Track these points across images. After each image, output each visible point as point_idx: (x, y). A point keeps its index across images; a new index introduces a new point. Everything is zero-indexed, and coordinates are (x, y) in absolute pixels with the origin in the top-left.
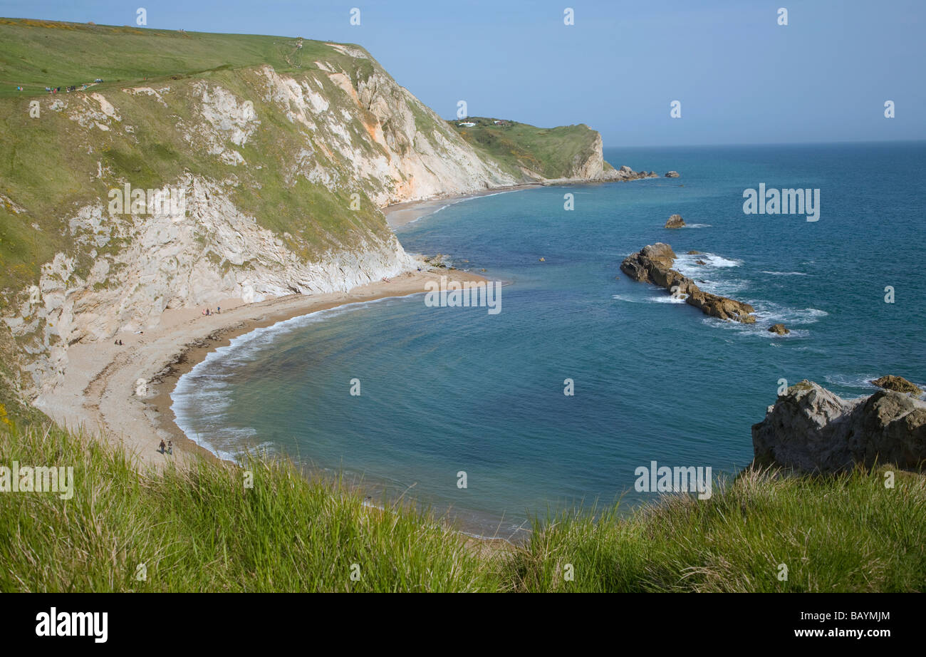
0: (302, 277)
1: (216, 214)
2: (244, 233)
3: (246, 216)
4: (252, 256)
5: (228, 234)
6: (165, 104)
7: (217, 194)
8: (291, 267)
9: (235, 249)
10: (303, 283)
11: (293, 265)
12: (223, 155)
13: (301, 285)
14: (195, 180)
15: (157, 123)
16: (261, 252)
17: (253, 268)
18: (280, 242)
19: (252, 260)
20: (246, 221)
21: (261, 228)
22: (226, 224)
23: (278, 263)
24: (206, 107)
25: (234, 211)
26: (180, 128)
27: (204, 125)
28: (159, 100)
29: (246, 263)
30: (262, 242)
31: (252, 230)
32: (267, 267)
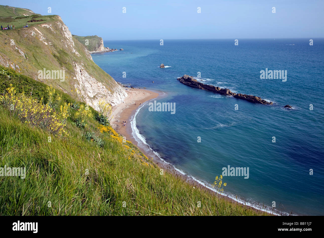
0: (113, 100)
1: (83, 78)
2: (92, 84)
3: (93, 78)
4: (96, 94)
5: (88, 86)
6: (55, 32)
7: (82, 70)
8: (108, 96)
9: (91, 92)
10: (113, 101)
11: (109, 95)
12: (76, 53)
13: (112, 102)
14: (77, 65)
15: (56, 40)
16: (98, 92)
17: (97, 98)
18: (104, 87)
19: (96, 95)
20: (93, 80)
21: (98, 82)
22: (87, 82)
23: (104, 95)
24: (65, 33)
25: (89, 76)
26: (63, 42)
27: (68, 40)
28: (52, 30)
29: (94, 97)
30: (99, 87)
31: (95, 83)
32: (101, 97)
